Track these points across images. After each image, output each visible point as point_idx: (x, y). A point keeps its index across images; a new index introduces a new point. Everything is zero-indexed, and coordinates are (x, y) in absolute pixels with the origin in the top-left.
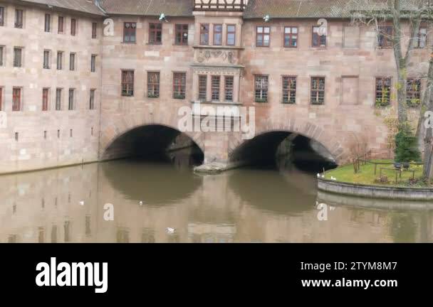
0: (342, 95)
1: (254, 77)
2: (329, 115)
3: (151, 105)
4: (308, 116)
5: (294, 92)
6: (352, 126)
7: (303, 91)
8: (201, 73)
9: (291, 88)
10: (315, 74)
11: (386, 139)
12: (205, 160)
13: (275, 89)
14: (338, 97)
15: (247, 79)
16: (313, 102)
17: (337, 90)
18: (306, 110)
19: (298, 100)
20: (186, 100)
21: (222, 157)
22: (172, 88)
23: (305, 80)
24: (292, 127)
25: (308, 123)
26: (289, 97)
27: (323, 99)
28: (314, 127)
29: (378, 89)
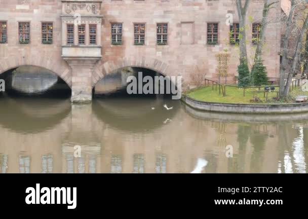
0: (181, 37)
1: (110, 25)
2: (172, 54)
3: (23, 50)
4: (156, 54)
5: (144, 36)
6: (189, 61)
7: (151, 35)
8: (69, 22)
9: (141, 33)
10: (160, 21)
11: (216, 70)
12: (73, 93)
13: (128, 34)
14: (179, 39)
15: (105, 27)
16: (159, 43)
17: (178, 34)
18: (154, 49)
19: (147, 42)
20: (53, 45)
21: (87, 90)
22: (41, 35)
23: (152, 26)
24: (143, 64)
25: (156, 60)
26: (140, 39)
27: (166, 41)
28: (161, 62)
29: (208, 32)
